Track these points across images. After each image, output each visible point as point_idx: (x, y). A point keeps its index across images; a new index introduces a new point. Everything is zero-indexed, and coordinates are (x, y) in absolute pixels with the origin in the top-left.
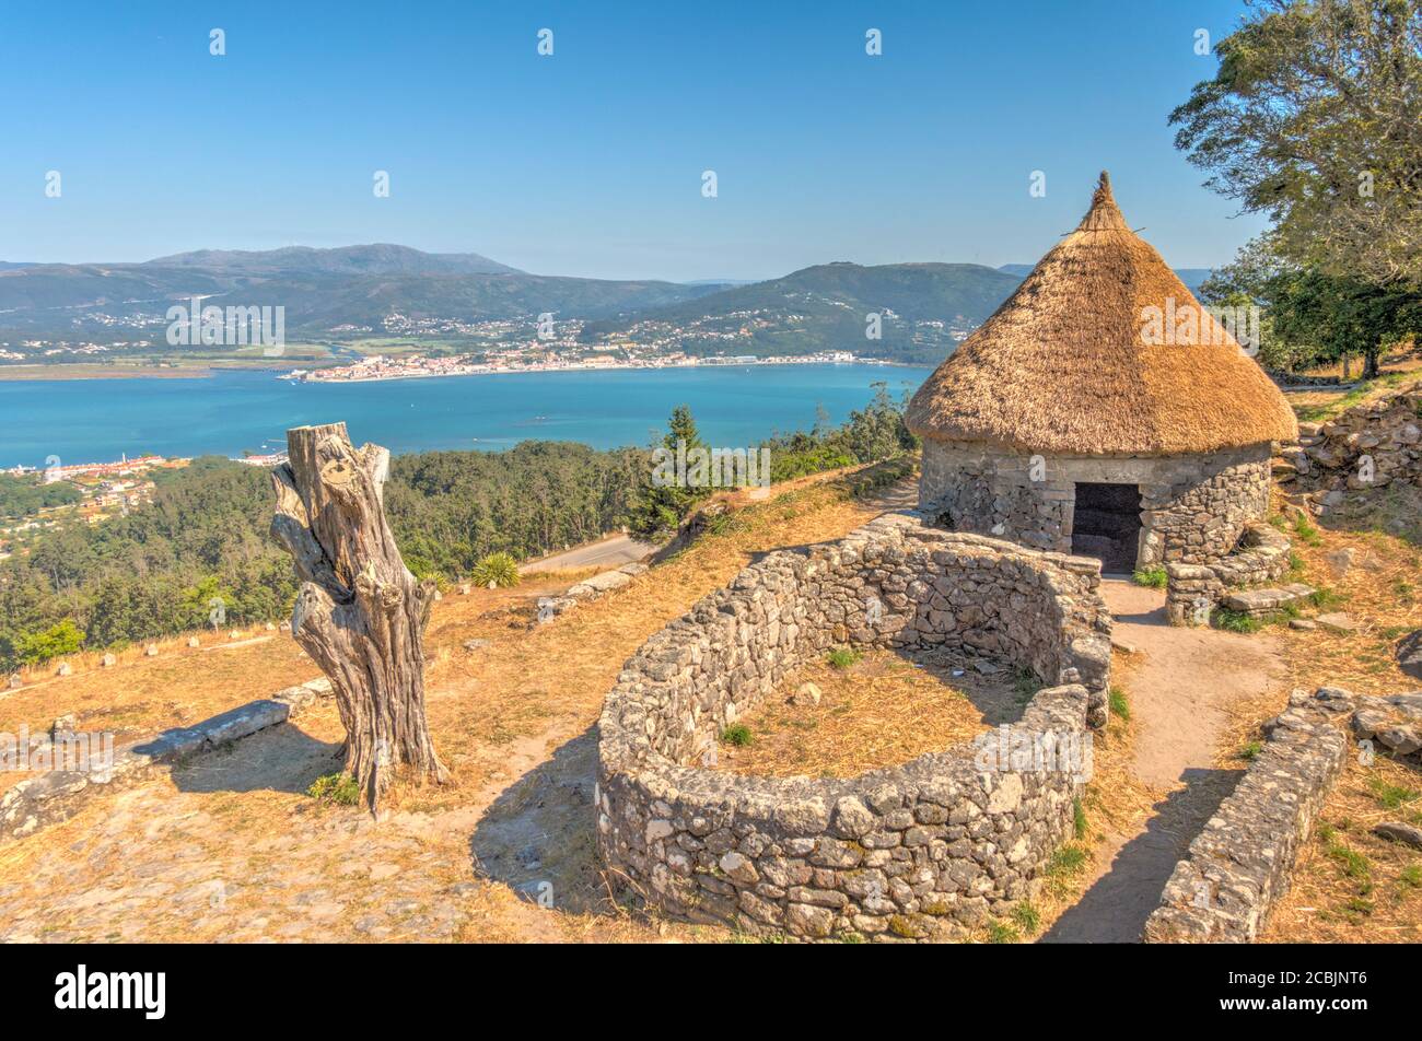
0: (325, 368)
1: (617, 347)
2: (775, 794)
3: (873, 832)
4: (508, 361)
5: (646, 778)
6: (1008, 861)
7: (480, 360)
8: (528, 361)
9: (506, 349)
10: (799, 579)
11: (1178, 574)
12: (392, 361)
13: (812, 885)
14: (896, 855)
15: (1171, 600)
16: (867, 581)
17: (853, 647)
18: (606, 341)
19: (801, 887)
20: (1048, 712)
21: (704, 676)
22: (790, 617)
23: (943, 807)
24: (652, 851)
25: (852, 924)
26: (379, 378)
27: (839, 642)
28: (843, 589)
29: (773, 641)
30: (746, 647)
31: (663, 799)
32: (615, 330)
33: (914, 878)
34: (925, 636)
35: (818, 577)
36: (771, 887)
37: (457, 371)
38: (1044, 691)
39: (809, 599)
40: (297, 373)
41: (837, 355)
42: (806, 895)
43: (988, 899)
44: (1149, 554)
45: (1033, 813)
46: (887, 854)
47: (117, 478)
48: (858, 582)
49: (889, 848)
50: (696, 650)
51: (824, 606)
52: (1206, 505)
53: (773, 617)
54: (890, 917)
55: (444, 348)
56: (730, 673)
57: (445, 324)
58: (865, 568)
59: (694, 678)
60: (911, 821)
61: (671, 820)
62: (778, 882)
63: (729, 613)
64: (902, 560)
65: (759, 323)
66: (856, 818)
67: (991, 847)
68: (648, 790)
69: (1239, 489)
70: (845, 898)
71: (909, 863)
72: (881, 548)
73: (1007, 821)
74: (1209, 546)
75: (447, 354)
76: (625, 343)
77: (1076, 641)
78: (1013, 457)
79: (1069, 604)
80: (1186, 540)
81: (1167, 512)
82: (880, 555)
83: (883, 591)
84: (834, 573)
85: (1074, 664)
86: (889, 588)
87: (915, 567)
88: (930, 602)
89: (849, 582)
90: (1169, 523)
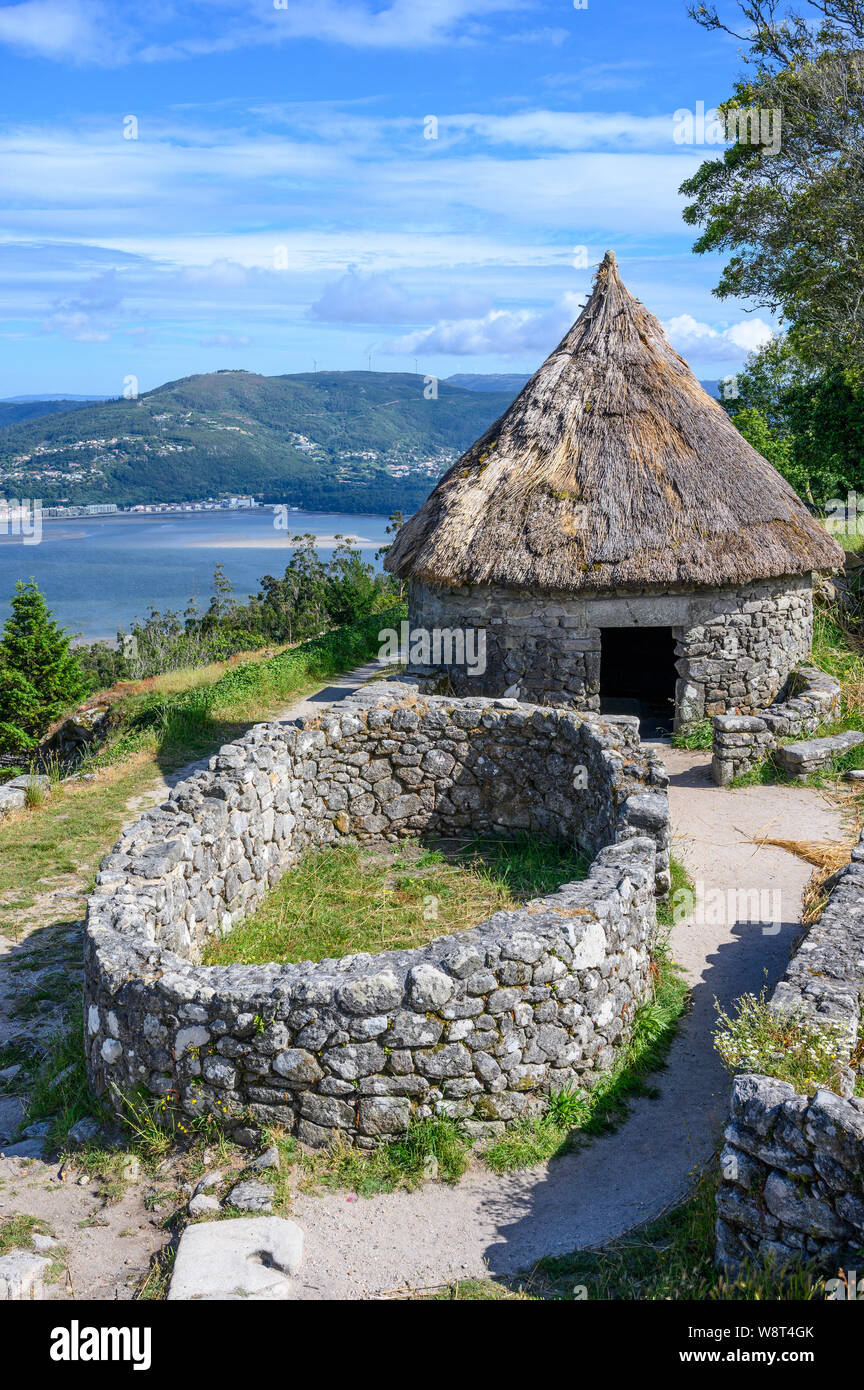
2: (334, 975)
3: (454, 1001)
5: (169, 980)
6: (595, 1024)
10: (293, 755)
11: (724, 727)
13: (388, 1071)
14: (479, 1025)
15: (719, 759)
16: (373, 755)
17: (359, 839)
19: (375, 1077)
20: (617, 867)
21: (197, 876)
22: (286, 804)
23: (527, 964)
24: (183, 1068)
25: (435, 1113)
27: (345, 835)
28: (344, 767)
29: (268, 836)
30: (239, 842)
31: (195, 1001)
33: (500, 1050)
34: (448, 820)
35: (316, 754)
36: (339, 1082)
38: (608, 848)
39: (305, 782)
41: (234, 500)
42: (381, 1085)
43: (575, 1070)
44: (687, 712)
45: (616, 970)
46: (469, 1024)
48: (362, 757)
49: (471, 1017)
50: (186, 842)
51: (323, 789)
52: (748, 648)
53: (267, 803)
54: (476, 1098)
56: (223, 874)
58: (370, 739)
59: (186, 878)
60: (495, 984)
61: (207, 1025)
62: (346, 1075)
63: (219, 797)
64: (414, 726)
65: (118, 457)
66: (434, 986)
67: (578, 1008)
68: (175, 992)
69: (781, 628)
70: (426, 1082)
71: (494, 1033)
72: (389, 713)
73: (593, 979)
74: (754, 697)
77: (630, 798)
78: (526, 601)
79: (617, 758)
80: (728, 690)
81: (704, 658)
82: (388, 721)
83: (395, 766)
84: (334, 746)
85: (631, 823)
86: (401, 761)
87: (432, 733)
88: (451, 776)
89: (352, 758)
90: (708, 671)
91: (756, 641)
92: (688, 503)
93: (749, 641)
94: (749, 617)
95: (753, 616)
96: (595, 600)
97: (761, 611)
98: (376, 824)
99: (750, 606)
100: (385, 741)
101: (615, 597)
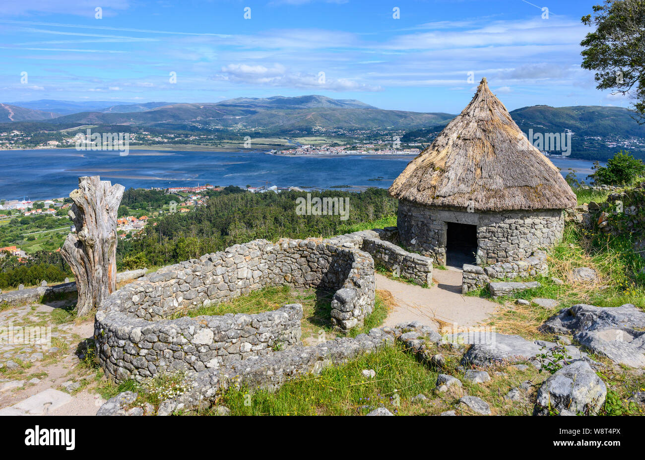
0: (284, 150)
1: (420, 144)
3: (142, 342)
4: (368, 150)
7: (354, 148)
8: (377, 150)
9: (367, 144)
12: (314, 147)
13: (124, 359)
14: (150, 353)
16: (301, 256)
17: (294, 285)
18: (415, 141)
19: (121, 360)
23: (170, 336)
26: (308, 155)
27: (288, 282)
28: (289, 258)
30: (220, 276)
32: (420, 136)
33: (157, 363)
34: (326, 284)
35: (275, 252)
36: (113, 359)
37: (343, 153)
39: (269, 261)
40: (273, 151)
42: (122, 363)
46: (146, 351)
47: (195, 194)
48: (297, 256)
49: (147, 349)
51: (279, 265)
52: (507, 238)
55: (338, 142)
57: (339, 131)
58: (300, 250)
60: (156, 339)
62: (115, 357)
67: (194, 357)
69: (527, 231)
70: (133, 367)
71: (155, 357)
72: (305, 242)
73: (203, 348)
74: (510, 259)
75: (339, 145)
76: (425, 142)
80: (497, 254)
81: (487, 240)
82: (306, 245)
83: (308, 261)
84: (285, 250)
85: (336, 299)
86: (310, 260)
87: (320, 252)
88: (326, 268)
89: (293, 256)
90: (488, 245)
91: (512, 236)
92: (483, 176)
93: (508, 235)
94: (508, 226)
95: (510, 225)
96: (442, 210)
97: (515, 223)
98: (301, 281)
99: (507, 221)
100: (305, 252)
101: (449, 210)
